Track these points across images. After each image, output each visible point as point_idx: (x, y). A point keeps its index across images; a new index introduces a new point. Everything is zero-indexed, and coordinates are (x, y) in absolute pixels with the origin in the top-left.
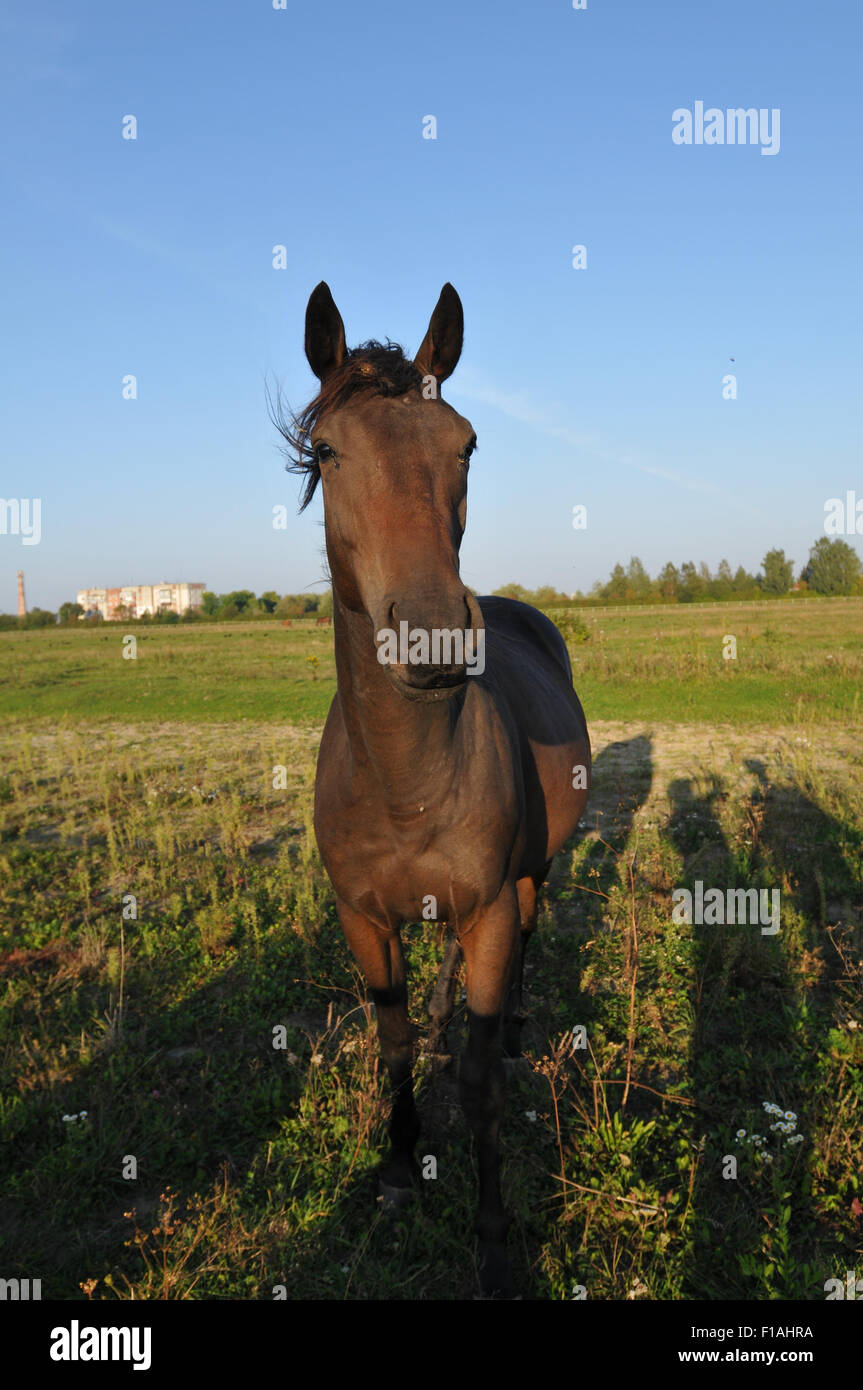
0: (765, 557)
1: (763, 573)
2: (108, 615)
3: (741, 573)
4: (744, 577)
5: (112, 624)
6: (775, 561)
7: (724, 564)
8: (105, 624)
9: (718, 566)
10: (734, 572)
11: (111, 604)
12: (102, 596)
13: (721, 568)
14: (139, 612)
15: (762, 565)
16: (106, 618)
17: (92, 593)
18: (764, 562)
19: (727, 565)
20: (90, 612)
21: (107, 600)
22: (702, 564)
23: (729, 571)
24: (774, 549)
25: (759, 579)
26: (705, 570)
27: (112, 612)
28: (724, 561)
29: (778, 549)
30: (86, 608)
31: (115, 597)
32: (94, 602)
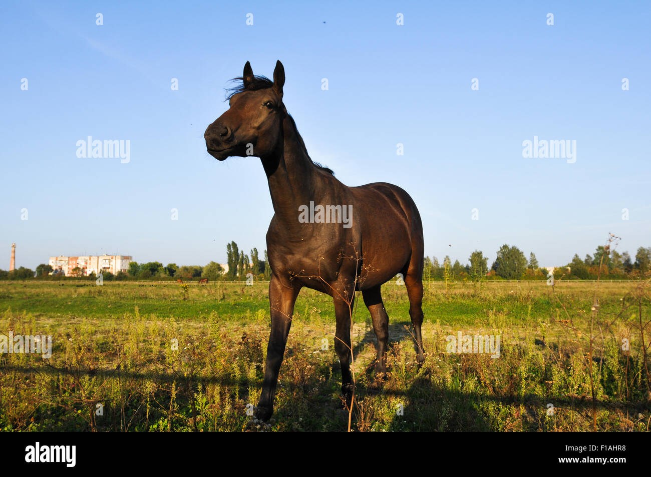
0: (471, 255)
1: (470, 265)
2: (68, 273)
3: (457, 264)
4: (459, 265)
5: (70, 278)
6: (477, 257)
7: (447, 258)
8: (66, 279)
9: (444, 260)
10: (453, 263)
11: (70, 267)
12: (65, 261)
13: (445, 261)
14: (88, 272)
15: (469, 260)
16: (67, 275)
17: (59, 259)
18: (470, 258)
19: (449, 259)
20: (56, 270)
21: (68, 264)
22: (434, 258)
23: (450, 263)
24: (476, 251)
25: (467, 268)
26: (436, 262)
27: (71, 271)
28: (447, 257)
29: (478, 251)
30: (54, 268)
31: (74, 262)
32: (60, 265)
